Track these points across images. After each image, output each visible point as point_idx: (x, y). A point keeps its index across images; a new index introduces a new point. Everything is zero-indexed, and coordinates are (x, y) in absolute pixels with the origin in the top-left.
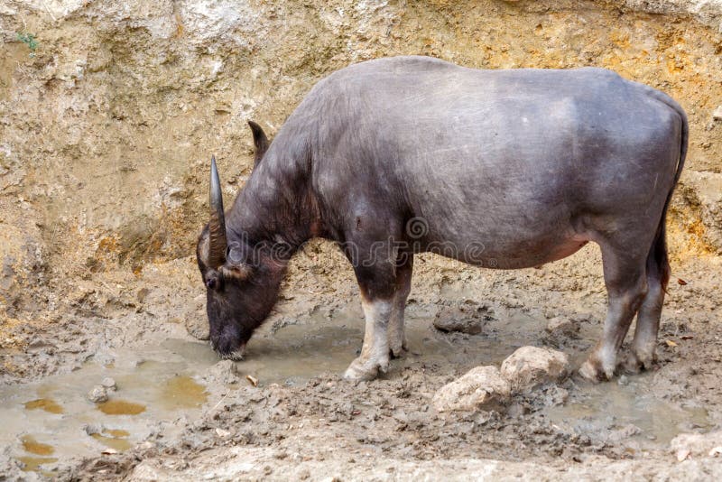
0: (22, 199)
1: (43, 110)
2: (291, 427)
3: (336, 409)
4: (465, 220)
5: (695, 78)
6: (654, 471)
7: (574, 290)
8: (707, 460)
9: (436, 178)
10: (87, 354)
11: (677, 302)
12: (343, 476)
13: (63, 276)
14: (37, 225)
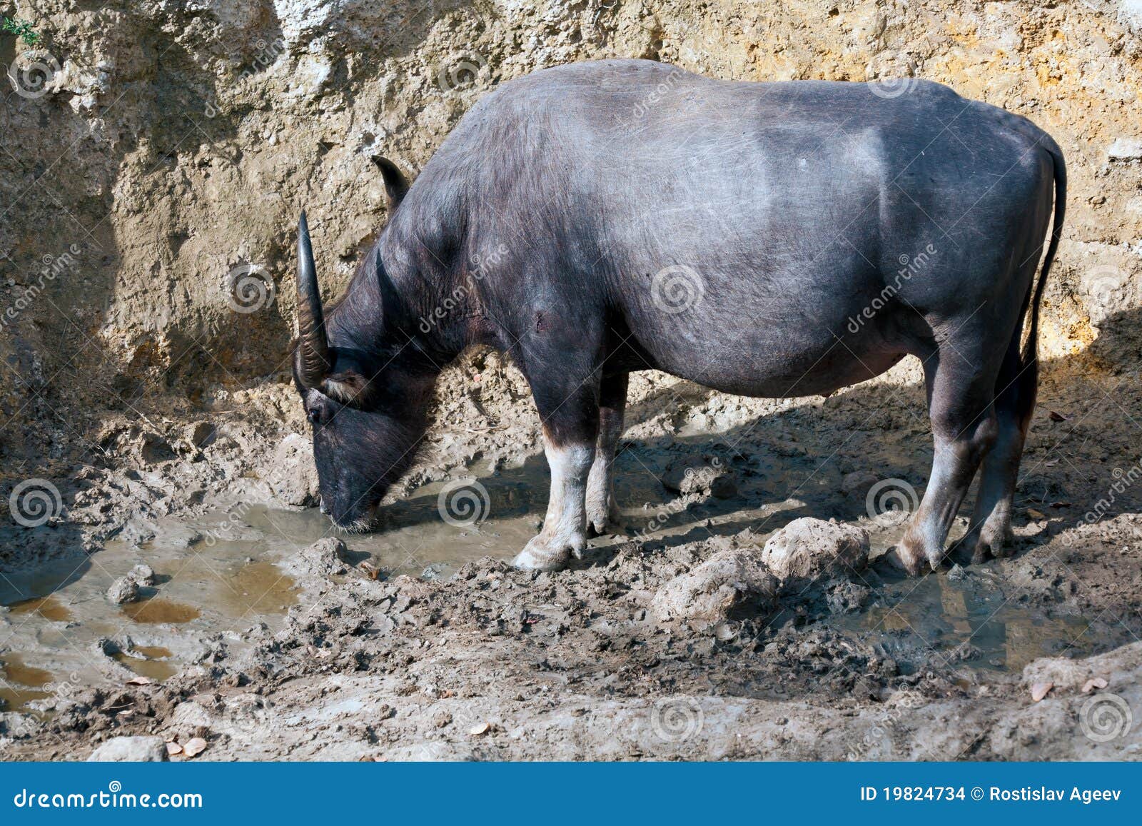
0: (12, 282)
1: (47, 141)
2: (427, 643)
3: (499, 616)
4: (707, 320)
5: (1080, 95)
6: (993, 717)
7: (887, 428)
8: (1077, 699)
9: (661, 253)
10: (110, 527)
11: (1048, 448)
12: (504, 721)
13: (77, 403)
14: (37, 323)
